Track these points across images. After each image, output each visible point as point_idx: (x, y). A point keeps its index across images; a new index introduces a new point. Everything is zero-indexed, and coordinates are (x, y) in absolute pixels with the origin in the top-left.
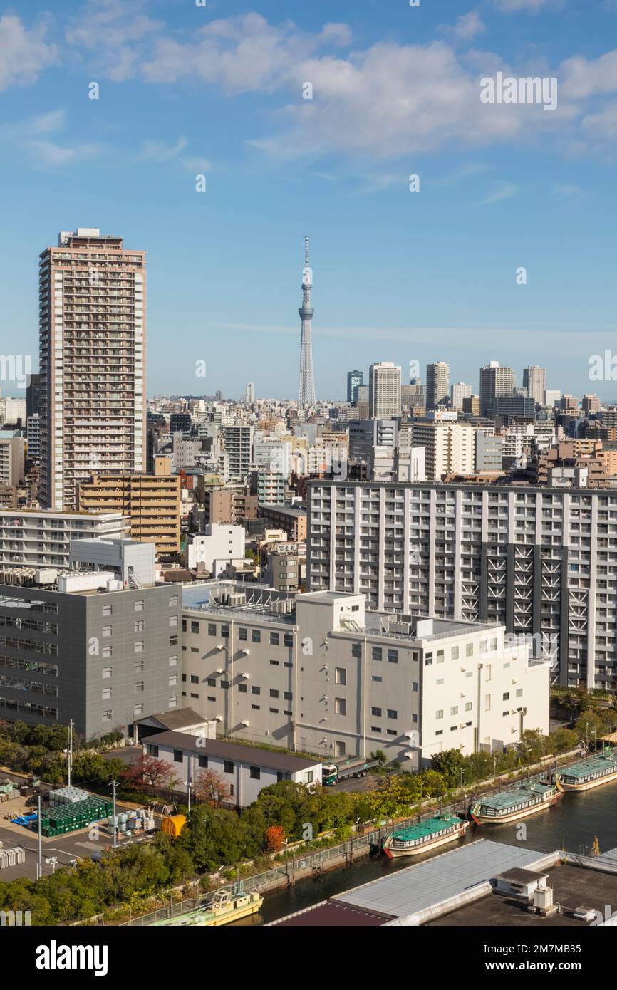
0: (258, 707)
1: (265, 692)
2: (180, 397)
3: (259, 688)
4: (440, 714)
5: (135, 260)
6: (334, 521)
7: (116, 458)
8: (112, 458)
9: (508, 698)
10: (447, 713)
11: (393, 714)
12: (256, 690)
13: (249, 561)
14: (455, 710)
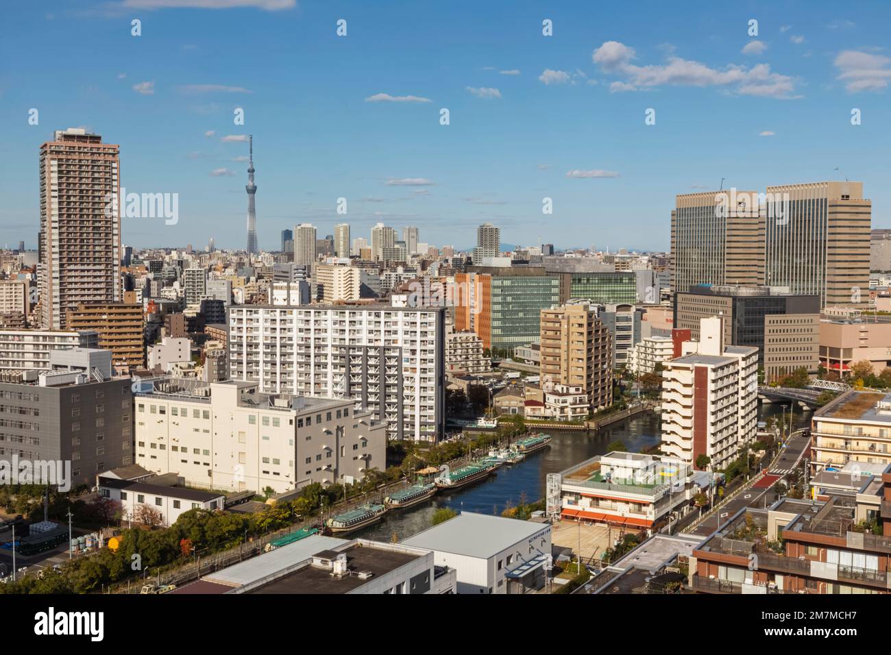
0: (186, 461)
1: (190, 450)
2: (160, 249)
3: (186, 448)
4: (308, 460)
5: (111, 151)
6: (244, 334)
7: (99, 292)
8: (96, 292)
9: (357, 448)
10: (314, 459)
11: (277, 462)
12: (184, 450)
13: (193, 363)
14: (319, 457)
